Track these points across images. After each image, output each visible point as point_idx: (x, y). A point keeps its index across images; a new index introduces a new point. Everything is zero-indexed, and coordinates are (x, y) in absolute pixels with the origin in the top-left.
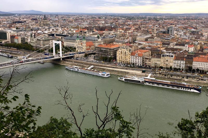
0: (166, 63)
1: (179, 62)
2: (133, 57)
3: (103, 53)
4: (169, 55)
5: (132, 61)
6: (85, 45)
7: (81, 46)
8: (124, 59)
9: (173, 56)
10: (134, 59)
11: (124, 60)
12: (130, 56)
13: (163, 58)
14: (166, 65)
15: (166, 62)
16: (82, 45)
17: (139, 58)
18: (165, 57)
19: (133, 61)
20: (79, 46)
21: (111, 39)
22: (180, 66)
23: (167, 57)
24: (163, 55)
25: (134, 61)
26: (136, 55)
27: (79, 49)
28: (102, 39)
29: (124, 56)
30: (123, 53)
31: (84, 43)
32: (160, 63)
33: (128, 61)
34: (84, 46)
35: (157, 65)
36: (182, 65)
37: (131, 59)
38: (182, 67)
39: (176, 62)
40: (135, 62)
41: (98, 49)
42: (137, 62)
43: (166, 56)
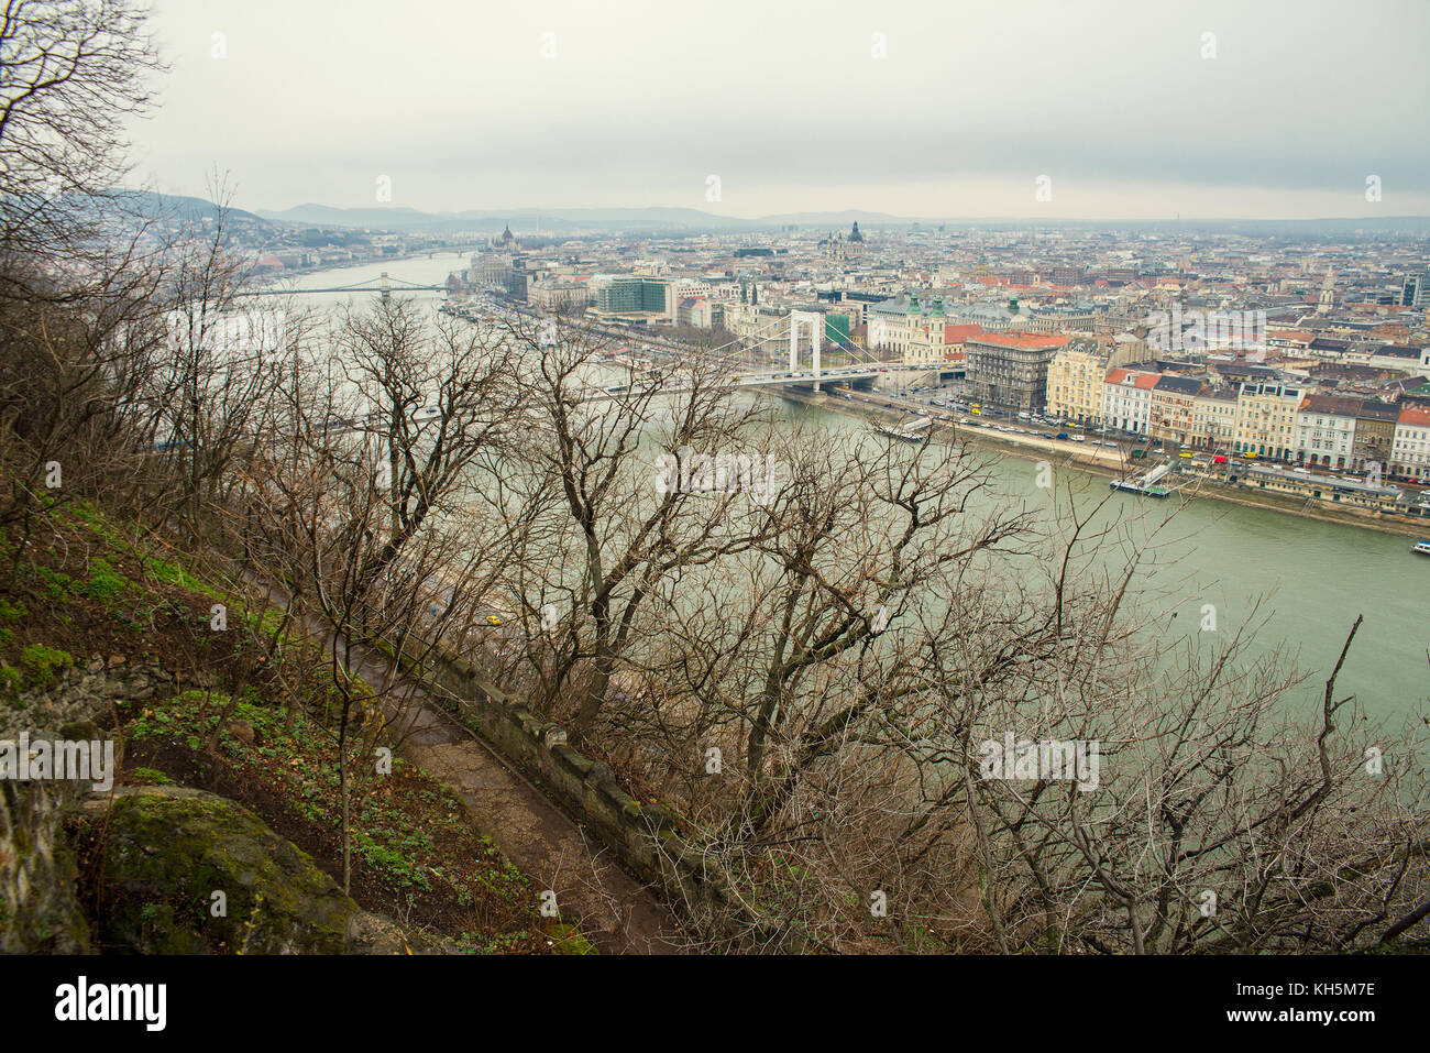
0: (1260, 427)
1: (1326, 419)
2: (1114, 388)
3: (992, 370)
4: (1280, 389)
5: (1108, 408)
6: (943, 336)
7: (923, 340)
8: (1076, 398)
9: (1294, 394)
10: (1117, 401)
11: (1076, 401)
12: (1102, 383)
13: (1247, 402)
14: (1258, 436)
15: (1261, 417)
16: (927, 336)
17: (1138, 395)
18: (1257, 396)
19: (1112, 409)
20: (916, 340)
21: (1081, 317)
22: (1329, 444)
23: (1267, 395)
24: (1246, 388)
25: (1116, 410)
26: (1125, 382)
27: (916, 354)
28: (1031, 317)
29: (1077, 384)
30: (1072, 372)
31: (936, 327)
32: (1231, 422)
33: (1091, 407)
34: (936, 341)
35: (1216, 431)
36: (1338, 438)
37: (1133, 408)
38: (1339, 448)
39: (1312, 420)
40: (1120, 412)
41: (975, 351)
42: (1132, 414)
43: (1260, 392)
